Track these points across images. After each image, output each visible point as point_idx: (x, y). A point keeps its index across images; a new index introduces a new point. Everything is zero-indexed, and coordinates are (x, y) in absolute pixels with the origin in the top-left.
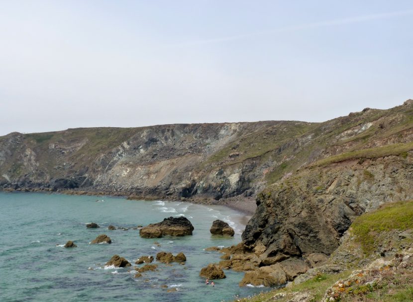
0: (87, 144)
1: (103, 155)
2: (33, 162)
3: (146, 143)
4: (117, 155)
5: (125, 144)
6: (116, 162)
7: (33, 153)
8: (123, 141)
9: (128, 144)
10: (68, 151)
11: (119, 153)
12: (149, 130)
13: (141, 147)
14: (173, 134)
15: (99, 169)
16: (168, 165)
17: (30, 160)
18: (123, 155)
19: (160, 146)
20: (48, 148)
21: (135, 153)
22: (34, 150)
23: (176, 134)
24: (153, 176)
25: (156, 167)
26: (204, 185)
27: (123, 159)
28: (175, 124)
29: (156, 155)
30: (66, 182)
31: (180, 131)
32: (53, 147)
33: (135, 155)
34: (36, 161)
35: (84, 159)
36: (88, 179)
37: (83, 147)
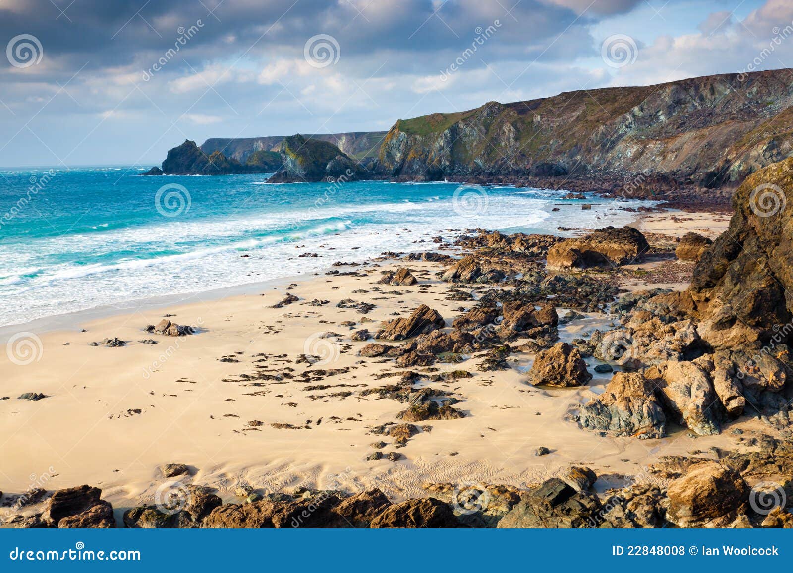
0: (584, 112)
1: (602, 128)
2: (512, 140)
3: (669, 107)
4: (624, 127)
5: (636, 109)
6: (621, 136)
7: (512, 129)
8: (633, 106)
9: (642, 109)
10: (557, 124)
11: (627, 123)
12: (674, 87)
13: (661, 112)
14: (713, 91)
15: (597, 148)
16: (695, 138)
17: (508, 139)
18: (633, 126)
19: (690, 110)
20: (533, 122)
21: (651, 123)
22: (514, 125)
23: (718, 91)
24: (671, 157)
25: (678, 142)
26: (742, 168)
27: (631, 133)
28: (716, 76)
29: (684, 123)
30: (550, 167)
31: (724, 86)
32: (539, 120)
33: (651, 125)
34: (517, 139)
35: (577, 135)
36: (580, 163)
37: (578, 117)
